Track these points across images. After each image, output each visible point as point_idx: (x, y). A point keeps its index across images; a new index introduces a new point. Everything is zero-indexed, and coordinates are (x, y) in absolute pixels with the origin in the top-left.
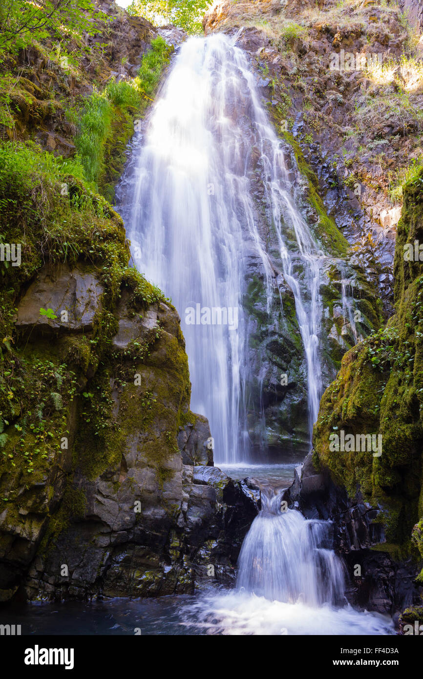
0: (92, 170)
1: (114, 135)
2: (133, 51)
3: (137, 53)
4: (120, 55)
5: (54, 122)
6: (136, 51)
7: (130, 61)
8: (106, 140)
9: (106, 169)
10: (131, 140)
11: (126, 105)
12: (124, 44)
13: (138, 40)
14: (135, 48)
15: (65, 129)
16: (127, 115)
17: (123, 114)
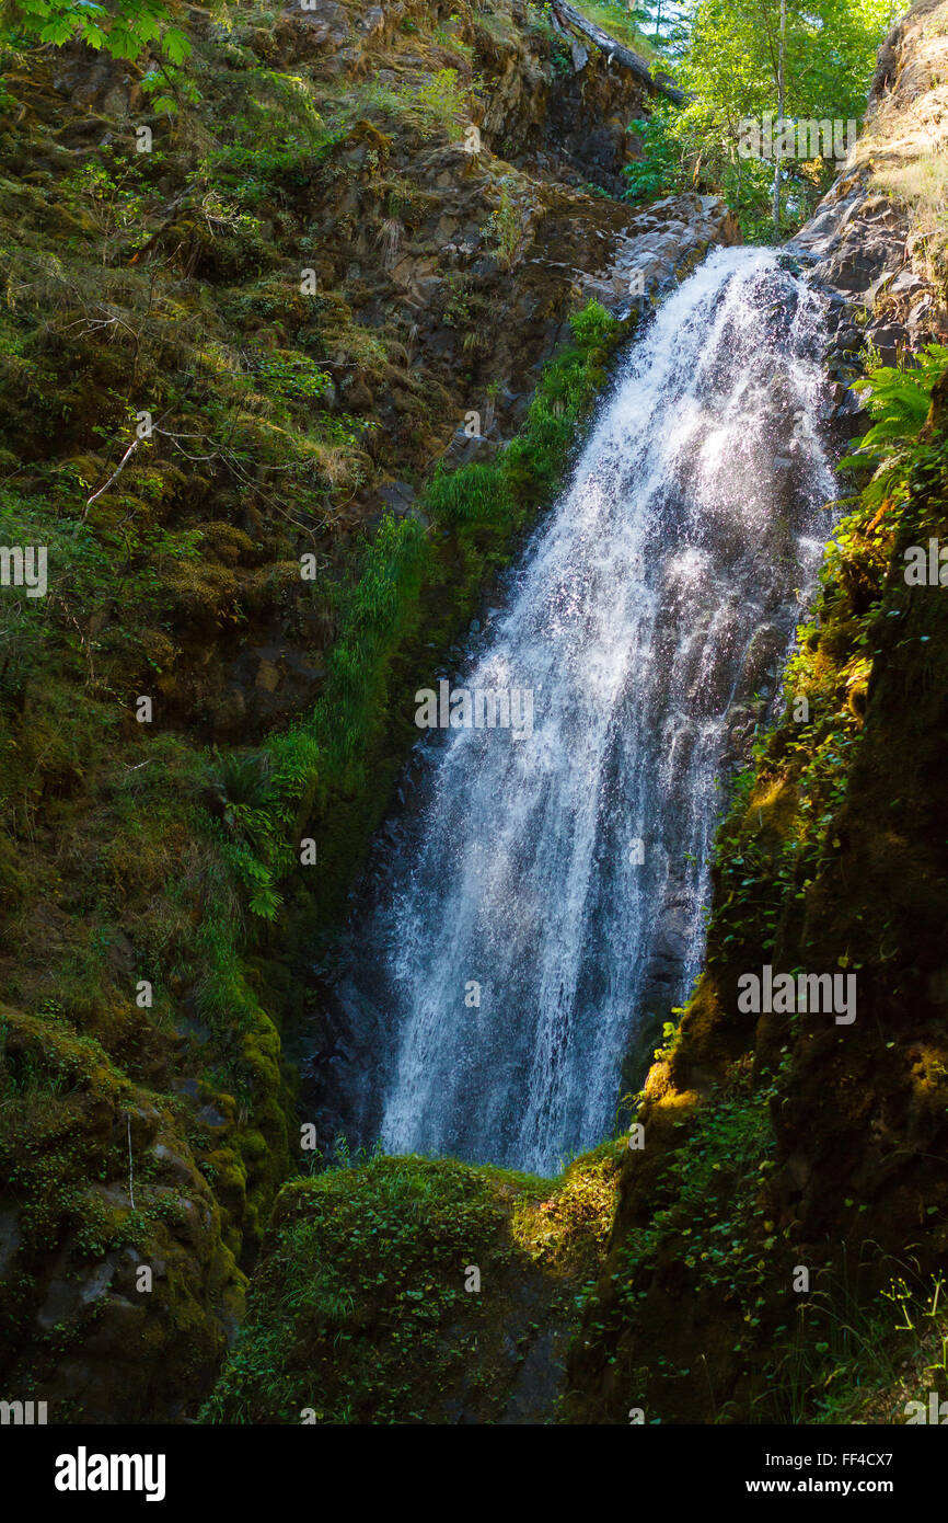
0: (351, 735)
1: (424, 626)
2: (524, 352)
3: (534, 356)
4: (491, 366)
5: (284, 618)
6: (532, 352)
7: (512, 384)
8: (398, 643)
9: (387, 724)
10: (468, 629)
11: (475, 527)
12: (503, 338)
13: (537, 322)
14: (530, 344)
15: (305, 632)
16: (472, 556)
17: (460, 555)
